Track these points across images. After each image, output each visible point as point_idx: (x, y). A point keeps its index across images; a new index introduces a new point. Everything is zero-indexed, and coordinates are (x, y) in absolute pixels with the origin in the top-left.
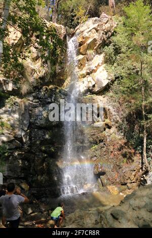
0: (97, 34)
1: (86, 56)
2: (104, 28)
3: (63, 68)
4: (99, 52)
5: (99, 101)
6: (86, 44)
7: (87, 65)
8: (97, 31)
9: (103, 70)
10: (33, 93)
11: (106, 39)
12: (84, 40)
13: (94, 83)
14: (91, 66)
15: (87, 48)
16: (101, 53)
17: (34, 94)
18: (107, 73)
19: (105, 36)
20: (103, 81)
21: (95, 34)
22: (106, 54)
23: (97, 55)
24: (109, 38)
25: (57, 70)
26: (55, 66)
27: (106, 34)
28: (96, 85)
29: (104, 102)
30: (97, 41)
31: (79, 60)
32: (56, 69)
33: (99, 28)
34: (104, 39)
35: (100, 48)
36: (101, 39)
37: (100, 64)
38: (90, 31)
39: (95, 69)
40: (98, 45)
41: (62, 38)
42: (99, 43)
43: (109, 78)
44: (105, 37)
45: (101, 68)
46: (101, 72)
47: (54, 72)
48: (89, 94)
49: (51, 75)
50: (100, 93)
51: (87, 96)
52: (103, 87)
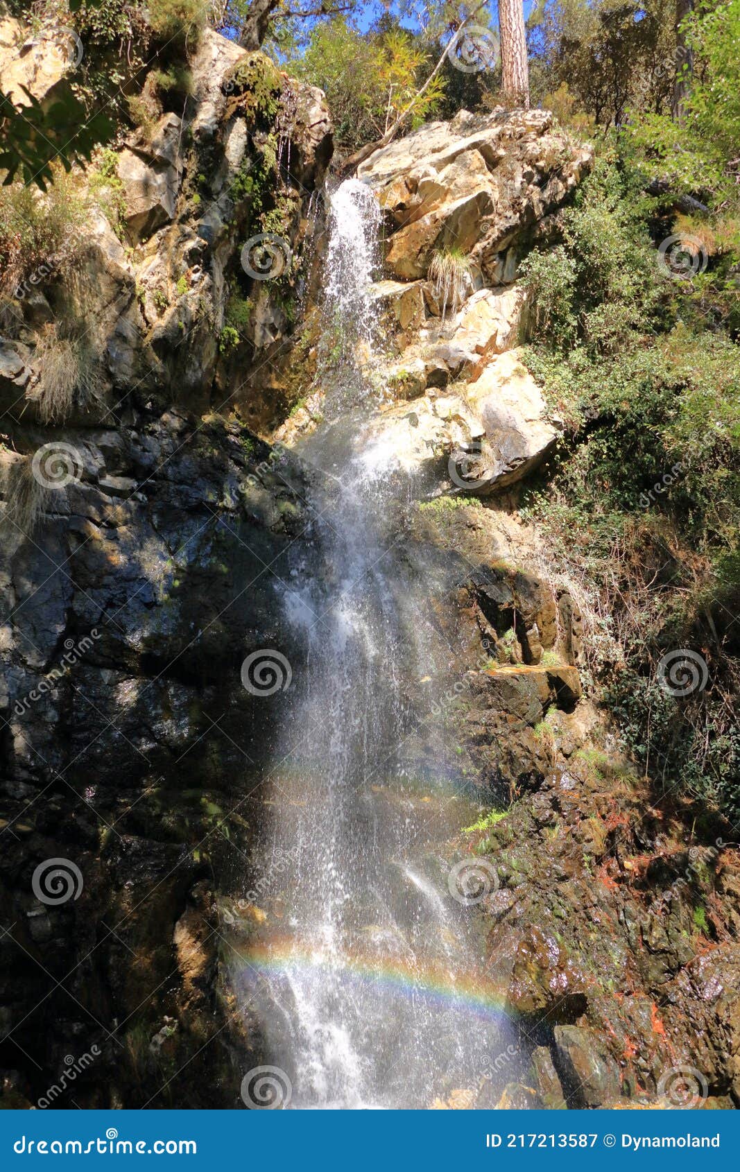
0: (490, 176)
1: (425, 285)
2: (532, 148)
3: (289, 328)
4: (496, 278)
5: (500, 539)
6: (427, 220)
7: (423, 333)
8: (493, 163)
9: (518, 373)
10: (105, 428)
11: (539, 210)
12: (416, 199)
13: (477, 430)
14: (453, 344)
15: (440, 236)
16: (499, 287)
17: (108, 439)
18: (537, 391)
19: (536, 194)
20: (523, 428)
21: (479, 177)
22: (535, 291)
23: (485, 292)
24: (552, 209)
25: (258, 333)
26: (249, 303)
27: (542, 184)
29: (526, 550)
30: (490, 210)
31: (387, 303)
32: (253, 325)
33: (501, 152)
34: (529, 209)
35: (502, 255)
36: (515, 205)
37: (499, 341)
38: (453, 158)
39: (475, 358)
40: (494, 233)
41: (308, 147)
42: (502, 224)
43: (556, 418)
44: (536, 197)
45: (508, 361)
46: (506, 381)
47: (242, 335)
48: (444, 493)
49: (222, 347)
50: (504, 498)
51: (431, 499)
52: (525, 458)
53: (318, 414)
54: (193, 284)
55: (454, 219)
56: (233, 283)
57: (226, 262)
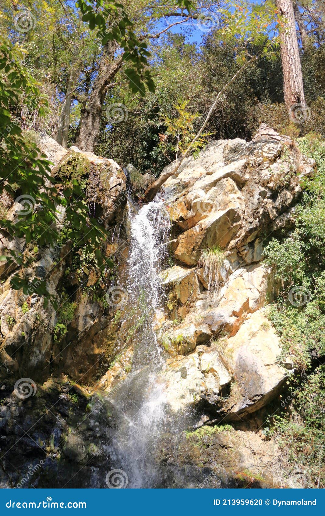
0: (239, 193)
1: (198, 271)
2: (265, 174)
3: (104, 312)
4: (248, 260)
5: (246, 452)
6: (197, 228)
7: (199, 303)
8: (241, 184)
9: (264, 327)
11: (273, 214)
12: (191, 214)
13: (225, 379)
14: (218, 311)
15: (204, 240)
16: (252, 265)
18: (277, 340)
19: (269, 204)
20: (262, 371)
21: (231, 196)
22: (275, 267)
23: (241, 270)
24: (284, 210)
25: (81, 322)
26: (74, 304)
27: (274, 197)
28: (234, 387)
29: (266, 459)
30: (238, 218)
31: (171, 287)
32: (77, 318)
33: (247, 177)
34: (266, 214)
35: (252, 245)
36: (255, 213)
37: (251, 304)
38: (214, 184)
39: (232, 320)
40: (242, 233)
41: (109, 202)
42: (247, 227)
43: (288, 361)
44: (269, 207)
45: (258, 318)
46: (254, 335)
47: (69, 327)
48: (205, 424)
49: (56, 337)
50: (252, 421)
51: (196, 429)
52: (262, 395)
53: (127, 366)
54: (32, 305)
55: (212, 229)
56: (63, 293)
57: (57, 282)
